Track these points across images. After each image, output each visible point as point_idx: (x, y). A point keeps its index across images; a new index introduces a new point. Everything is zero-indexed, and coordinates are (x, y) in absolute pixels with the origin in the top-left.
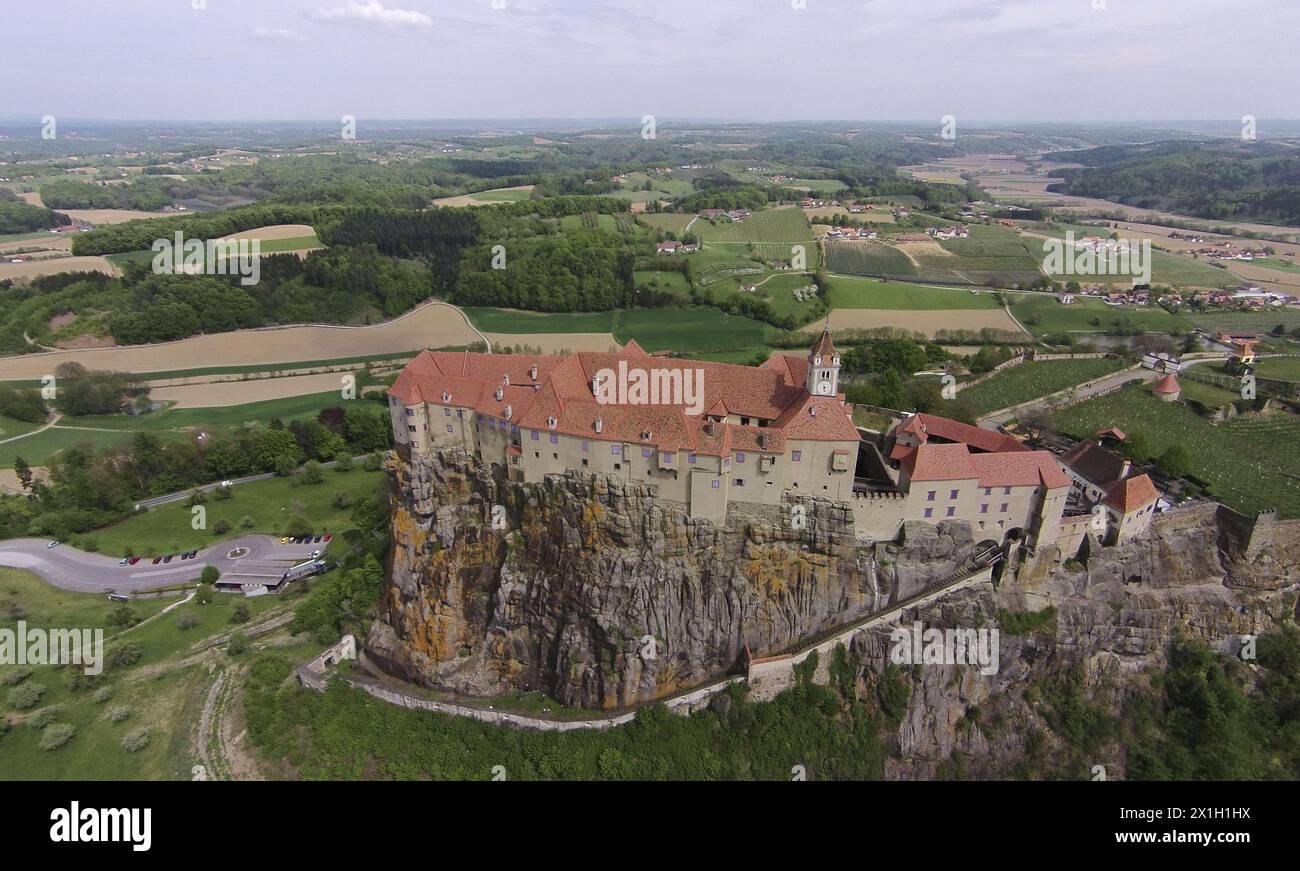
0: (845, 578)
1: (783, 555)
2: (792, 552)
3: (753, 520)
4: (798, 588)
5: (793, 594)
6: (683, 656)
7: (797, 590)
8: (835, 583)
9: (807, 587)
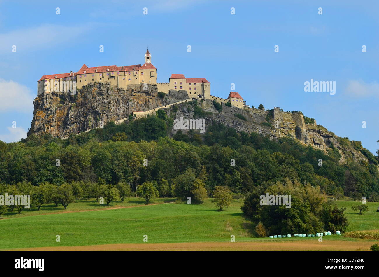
0: (157, 101)
1: (141, 96)
2: (143, 95)
3: (133, 88)
4: (145, 103)
5: (144, 105)
6: (117, 115)
7: (145, 104)
8: (154, 102)
9: (148, 103)
